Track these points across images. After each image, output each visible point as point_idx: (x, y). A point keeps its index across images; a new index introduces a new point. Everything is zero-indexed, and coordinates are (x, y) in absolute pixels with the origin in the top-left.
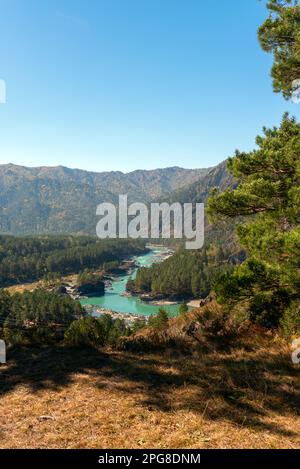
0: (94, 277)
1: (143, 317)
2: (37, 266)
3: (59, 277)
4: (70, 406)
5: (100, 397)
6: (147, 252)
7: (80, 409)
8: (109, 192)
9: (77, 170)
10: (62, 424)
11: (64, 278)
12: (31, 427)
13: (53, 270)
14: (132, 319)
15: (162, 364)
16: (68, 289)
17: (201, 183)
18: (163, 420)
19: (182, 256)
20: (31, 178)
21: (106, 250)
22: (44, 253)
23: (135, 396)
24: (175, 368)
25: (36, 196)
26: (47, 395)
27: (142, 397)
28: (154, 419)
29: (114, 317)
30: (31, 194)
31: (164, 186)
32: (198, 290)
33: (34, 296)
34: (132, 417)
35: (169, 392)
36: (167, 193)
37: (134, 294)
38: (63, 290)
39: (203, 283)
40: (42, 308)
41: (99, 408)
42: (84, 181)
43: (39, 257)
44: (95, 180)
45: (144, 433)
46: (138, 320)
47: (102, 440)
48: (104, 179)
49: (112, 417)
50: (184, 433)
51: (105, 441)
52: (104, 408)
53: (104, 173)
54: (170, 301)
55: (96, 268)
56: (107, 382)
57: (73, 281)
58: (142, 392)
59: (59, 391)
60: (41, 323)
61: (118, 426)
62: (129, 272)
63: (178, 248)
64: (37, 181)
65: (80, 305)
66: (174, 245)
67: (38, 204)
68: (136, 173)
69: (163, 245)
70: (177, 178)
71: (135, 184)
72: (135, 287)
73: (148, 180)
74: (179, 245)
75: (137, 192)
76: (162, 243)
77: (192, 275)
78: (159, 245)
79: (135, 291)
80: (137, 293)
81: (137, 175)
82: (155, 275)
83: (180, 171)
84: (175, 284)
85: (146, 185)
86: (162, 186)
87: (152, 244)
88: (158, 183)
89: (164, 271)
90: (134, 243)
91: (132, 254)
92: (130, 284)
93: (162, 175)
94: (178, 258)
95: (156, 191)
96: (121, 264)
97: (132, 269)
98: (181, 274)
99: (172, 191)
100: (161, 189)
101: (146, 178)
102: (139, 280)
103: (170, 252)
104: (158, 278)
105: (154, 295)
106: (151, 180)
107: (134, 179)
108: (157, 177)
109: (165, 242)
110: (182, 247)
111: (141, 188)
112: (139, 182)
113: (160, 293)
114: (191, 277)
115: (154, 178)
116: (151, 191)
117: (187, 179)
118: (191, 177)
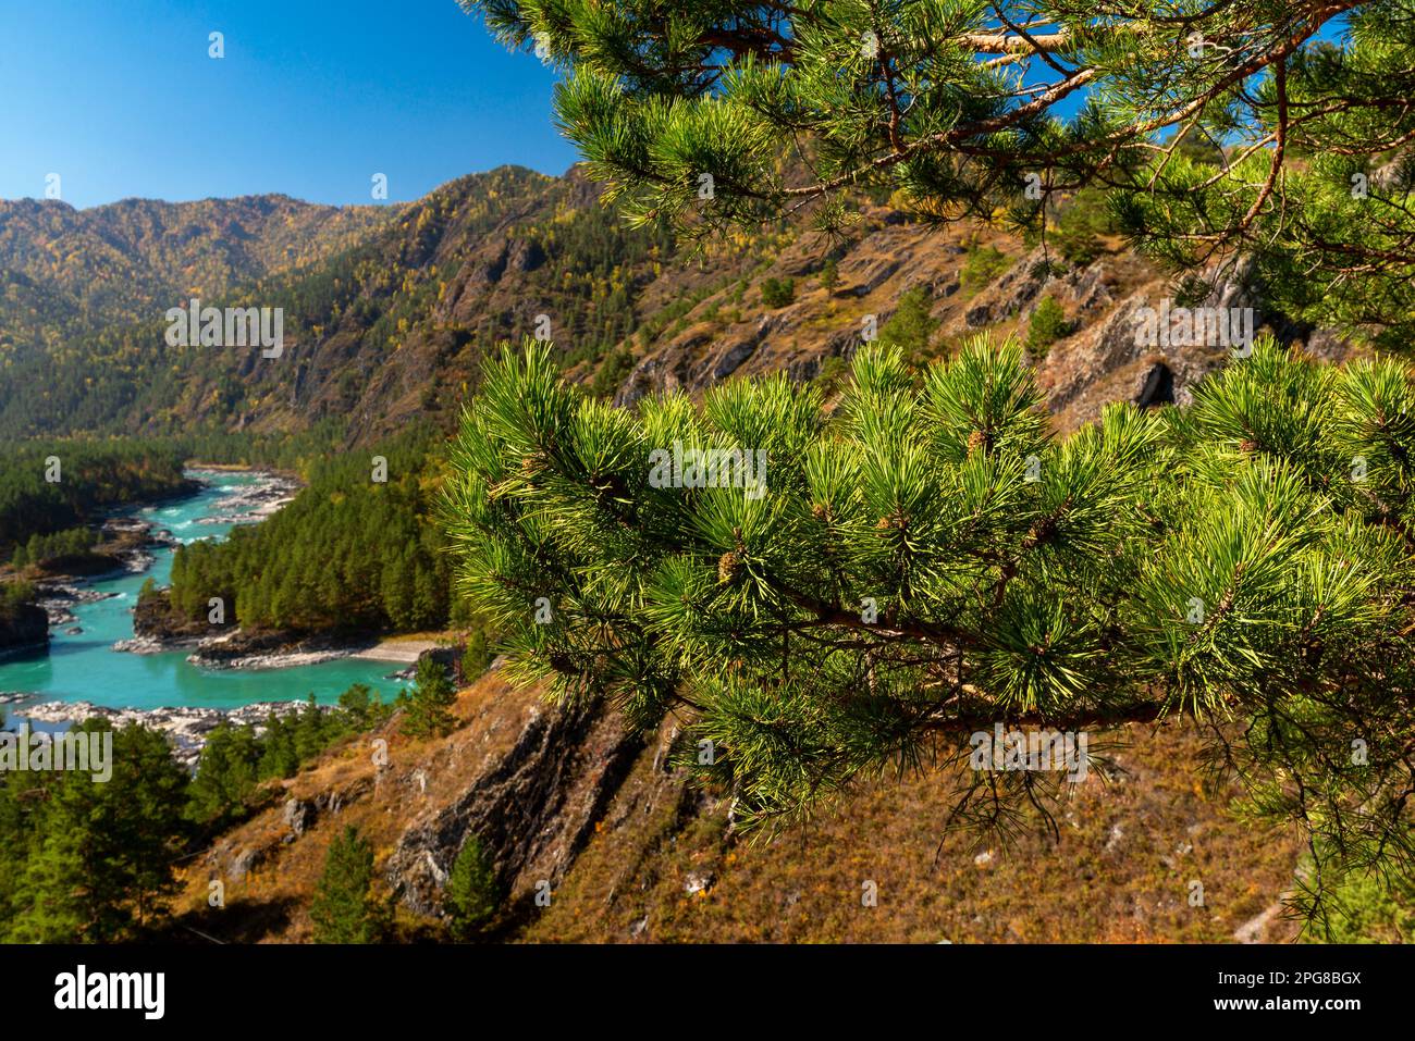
6: (188, 492)
8: (19, 278)
17: (372, 251)
19: (337, 499)
31: (236, 258)
32: (407, 605)
36: (249, 287)
37: (169, 637)
39: (421, 581)
54: (310, 649)
62: (137, 565)
63: (305, 476)
66: (290, 465)
68: (124, 211)
69: (249, 464)
70: (283, 235)
71: (123, 248)
72: (170, 614)
73: (175, 236)
74: (310, 462)
75: (133, 279)
76: (243, 460)
77: (383, 558)
78: (233, 467)
79: (174, 627)
80: (180, 634)
81: (129, 217)
82: (245, 567)
83: (292, 211)
84: (326, 591)
85: (168, 257)
86: (228, 262)
87: (203, 463)
88: (211, 250)
89: (281, 550)
90: (139, 459)
91: (133, 500)
92: (151, 605)
93: (228, 220)
94: (324, 506)
95: (206, 278)
96: (100, 538)
97: (145, 555)
98: (344, 556)
99: (272, 278)
100: (227, 270)
101: (164, 229)
102: (187, 589)
103: (280, 490)
104: (260, 577)
105: (248, 637)
106: (187, 238)
107: (121, 232)
108: (208, 230)
109: (252, 453)
110: (323, 470)
111: (148, 266)
112: (140, 245)
113: (272, 626)
114: (382, 566)
115: (196, 231)
116: (189, 278)
117: (319, 238)
118: (332, 232)
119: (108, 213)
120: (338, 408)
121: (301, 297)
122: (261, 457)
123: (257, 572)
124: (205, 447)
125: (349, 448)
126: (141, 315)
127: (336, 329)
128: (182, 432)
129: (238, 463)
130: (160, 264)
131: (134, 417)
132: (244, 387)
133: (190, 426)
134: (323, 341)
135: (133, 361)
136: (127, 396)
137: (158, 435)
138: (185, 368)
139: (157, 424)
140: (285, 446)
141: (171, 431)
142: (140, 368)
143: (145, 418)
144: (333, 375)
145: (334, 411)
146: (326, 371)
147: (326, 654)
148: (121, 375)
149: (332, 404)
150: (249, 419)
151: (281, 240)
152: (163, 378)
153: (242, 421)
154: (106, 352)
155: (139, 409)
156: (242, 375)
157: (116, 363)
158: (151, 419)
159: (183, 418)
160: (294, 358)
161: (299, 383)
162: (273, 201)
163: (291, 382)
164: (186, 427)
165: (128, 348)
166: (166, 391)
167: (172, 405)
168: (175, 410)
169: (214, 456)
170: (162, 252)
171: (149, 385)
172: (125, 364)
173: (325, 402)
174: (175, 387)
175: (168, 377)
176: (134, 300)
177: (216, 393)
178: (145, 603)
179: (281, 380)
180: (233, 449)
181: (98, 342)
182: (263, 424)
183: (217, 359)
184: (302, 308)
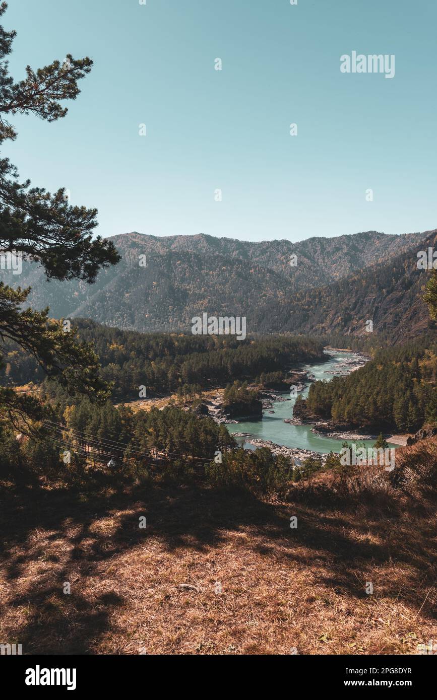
0: (247, 392)
1: (318, 455)
2: (169, 375)
3: (199, 392)
4: (221, 574)
5: (264, 566)
6: (325, 359)
7: (236, 580)
8: (271, 271)
9: (225, 239)
10: (210, 598)
11: (206, 394)
12: (168, 597)
13: (190, 382)
14: (302, 457)
15: (354, 527)
16: (211, 408)
18: (357, 610)
19: (380, 368)
20: (162, 251)
21: (265, 354)
22: (178, 357)
23: (314, 570)
24: (374, 534)
25: (169, 277)
26: (189, 556)
27: (325, 573)
28: (343, 606)
29: (276, 452)
30: (162, 274)
31: (353, 260)
32: (404, 420)
33: (164, 415)
34: (311, 600)
35: (366, 570)
36: (358, 272)
37: (305, 421)
38: (204, 410)
39: (412, 409)
40: (176, 434)
41: (262, 582)
42: (234, 254)
43: (172, 362)
44: (250, 254)
45: (328, 626)
46: (311, 459)
47: (268, 627)
48: (263, 252)
49: (281, 597)
50: (391, 633)
51: (272, 629)
52: (269, 582)
53: (263, 243)
54: (360, 434)
55: (250, 381)
56: (273, 546)
57: (218, 397)
58: (324, 566)
59: (206, 552)
60: (174, 455)
61: (290, 611)
62: (299, 389)
63: (373, 356)
64: (170, 255)
65: (226, 432)
66: (368, 350)
67: (171, 288)
68: (310, 243)
69: (351, 349)
70: (373, 249)
71: (308, 258)
72: (306, 410)
73: (329, 252)
74: (376, 350)
75: (312, 270)
76: (349, 347)
77: (395, 397)
78: (345, 350)
79: (307, 416)
80: (310, 419)
81: (312, 245)
82: (337, 394)
83: (378, 238)
84: (368, 409)
85: (326, 261)
86: (350, 262)
87: (333, 348)
88: (343, 257)
89: (352, 389)
90: (306, 345)
91: (302, 362)
92: (300, 406)
93: (351, 244)
94: (374, 370)
95: (340, 269)
96: (286, 375)
97: (303, 384)
98: (377, 394)
99: (366, 268)
100: (349, 265)
101: (325, 249)
102: (313, 401)
103: (362, 361)
104: (342, 399)
105: (335, 424)
106: (334, 252)
107: (308, 251)
108: (342, 248)
109: (353, 345)
110: (380, 353)
111: (318, 264)
112: (315, 256)
113: (344, 421)
114: (394, 400)
115: (337, 249)
116: (333, 269)
117: (389, 249)
118: (396, 246)
119: (304, 244)
120: (391, 326)
121: (378, 276)
122: (356, 346)
123: (341, 396)
124: (334, 341)
125: (393, 345)
126: (314, 285)
127: (392, 291)
128: (326, 334)
129: (346, 348)
130: (322, 264)
131: (308, 327)
132: (352, 316)
133: (329, 331)
134: (386, 296)
135: (309, 304)
136: (305, 318)
137: (316, 335)
138: (328, 307)
139: (316, 330)
140: (366, 342)
141: (321, 333)
142: (311, 307)
143: (312, 328)
144: (390, 311)
145: (389, 327)
146: (387, 309)
147: (366, 437)
148: (304, 309)
149: (389, 324)
150: (353, 330)
151: (373, 251)
152: (320, 311)
153: (350, 330)
154: (299, 300)
155: (309, 323)
156: (351, 310)
157: (303, 305)
158: (314, 328)
159: (326, 328)
160: (373, 303)
161: (375, 314)
162: (370, 234)
163: (371, 314)
164: (327, 332)
165: (307, 299)
166: (320, 316)
167: (322, 323)
168: (323, 325)
169: (337, 345)
170: (324, 259)
171: (314, 314)
172: (306, 305)
173: (385, 323)
174: (324, 315)
175: (321, 311)
176: (311, 279)
177: (340, 318)
178: (298, 404)
179: (367, 313)
180: (345, 342)
181: (296, 296)
182: (358, 332)
183: (342, 303)
184: (378, 281)
